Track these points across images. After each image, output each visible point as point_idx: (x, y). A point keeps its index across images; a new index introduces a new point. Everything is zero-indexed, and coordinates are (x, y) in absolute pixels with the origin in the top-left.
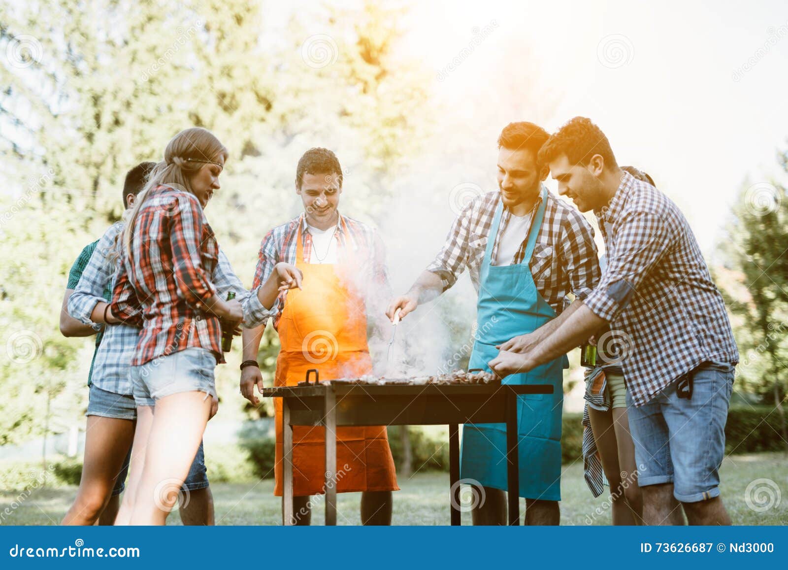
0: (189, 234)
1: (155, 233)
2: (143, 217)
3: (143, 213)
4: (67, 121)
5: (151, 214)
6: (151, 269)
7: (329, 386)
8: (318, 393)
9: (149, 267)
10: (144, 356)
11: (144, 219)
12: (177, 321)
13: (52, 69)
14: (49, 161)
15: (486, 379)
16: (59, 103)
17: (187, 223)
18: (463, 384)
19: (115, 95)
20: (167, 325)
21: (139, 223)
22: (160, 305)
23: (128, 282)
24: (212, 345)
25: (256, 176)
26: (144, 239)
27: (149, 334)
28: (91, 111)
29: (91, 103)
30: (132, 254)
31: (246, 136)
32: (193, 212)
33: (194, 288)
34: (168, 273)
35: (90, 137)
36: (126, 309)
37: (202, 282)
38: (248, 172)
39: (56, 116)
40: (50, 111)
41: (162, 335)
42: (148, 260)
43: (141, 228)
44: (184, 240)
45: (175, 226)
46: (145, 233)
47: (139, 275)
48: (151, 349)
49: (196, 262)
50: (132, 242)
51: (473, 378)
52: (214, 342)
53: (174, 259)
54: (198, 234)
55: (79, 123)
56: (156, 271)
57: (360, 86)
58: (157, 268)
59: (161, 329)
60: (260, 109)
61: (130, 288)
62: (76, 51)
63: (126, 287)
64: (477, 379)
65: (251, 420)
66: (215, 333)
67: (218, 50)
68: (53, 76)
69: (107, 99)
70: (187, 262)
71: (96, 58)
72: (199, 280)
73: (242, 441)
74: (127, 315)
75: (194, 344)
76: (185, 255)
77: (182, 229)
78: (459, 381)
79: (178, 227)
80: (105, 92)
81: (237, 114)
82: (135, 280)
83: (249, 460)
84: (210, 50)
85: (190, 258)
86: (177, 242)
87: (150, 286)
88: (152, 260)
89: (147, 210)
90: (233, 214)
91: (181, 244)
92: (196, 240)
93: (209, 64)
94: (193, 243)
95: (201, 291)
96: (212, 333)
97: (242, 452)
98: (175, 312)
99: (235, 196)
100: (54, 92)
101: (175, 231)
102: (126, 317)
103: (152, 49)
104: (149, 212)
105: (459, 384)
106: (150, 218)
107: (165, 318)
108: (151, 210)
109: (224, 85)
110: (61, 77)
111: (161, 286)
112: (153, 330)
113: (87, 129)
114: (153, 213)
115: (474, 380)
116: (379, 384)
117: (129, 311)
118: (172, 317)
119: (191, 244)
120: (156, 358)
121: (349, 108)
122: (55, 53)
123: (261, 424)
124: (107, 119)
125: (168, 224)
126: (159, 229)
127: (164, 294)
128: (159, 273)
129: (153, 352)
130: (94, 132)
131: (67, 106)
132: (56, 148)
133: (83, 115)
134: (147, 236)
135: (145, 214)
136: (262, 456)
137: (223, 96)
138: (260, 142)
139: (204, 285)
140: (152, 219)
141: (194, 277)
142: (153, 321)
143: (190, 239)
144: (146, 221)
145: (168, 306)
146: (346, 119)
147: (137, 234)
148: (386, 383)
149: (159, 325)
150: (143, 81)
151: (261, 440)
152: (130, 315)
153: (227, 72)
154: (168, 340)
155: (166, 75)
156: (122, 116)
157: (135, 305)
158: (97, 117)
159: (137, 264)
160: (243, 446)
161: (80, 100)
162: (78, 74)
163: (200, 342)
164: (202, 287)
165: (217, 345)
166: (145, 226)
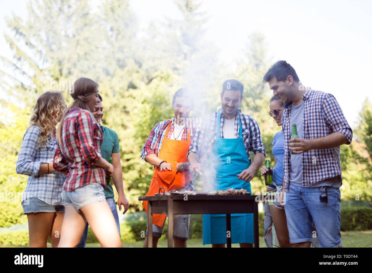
0: (87, 130)
1: (71, 130)
2: (65, 123)
3: (65, 121)
4: (46, 73)
5: (69, 122)
6: (72, 147)
7: (170, 196)
8: (165, 199)
9: (70, 146)
10: (71, 187)
11: (66, 124)
12: (84, 171)
13: (40, 48)
14: (38, 91)
15: (244, 193)
16: (43, 64)
17: (86, 125)
18: (232, 195)
19: (69, 61)
20: (80, 173)
21: (64, 126)
22: (77, 163)
23: (61, 153)
24: (101, 181)
25: (134, 98)
26: (67, 133)
27: (72, 177)
28: (58, 68)
29: (58, 64)
30: (62, 141)
31: (130, 79)
32: (88, 119)
33: (90, 156)
34: (79, 148)
35: (57, 79)
36: (60, 165)
37: (94, 153)
38: (131, 96)
39: (41, 70)
40: (39, 68)
41: (78, 178)
42: (69, 143)
43: (65, 128)
44: (85, 133)
45: (80, 126)
46: (67, 130)
47: (66, 150)
48: (73, 185)
49: (90, 143)
50: (61, 135)
51: (238, 192)
52: (102, 180)
53: (80, 142)
54: (91, 129)
55: (52, 73)
56: (74, 148)
57: (183, 56)
58: (74, 146)
59: (77, 175)
60: (136, 67)
61: (62, 155)
62: (51, 40)
63: (60, 155)
64: (239, 193)
65: (131, 213)
66: (102, 176)
67: (117, 39)
68: (40, 52)
69: (65, 62)
70: (87, 144)
71: (60, 43)
72: (92, 152)
73: (127, 223)
74: (61, 168)
75: (93, 181)
76: (85, 140)
77: (83, 128)
78: (231, 193)
79: (81, 127)
80: (64, 59)
81: (126, 69)
82: (64, 152)
83: (130, 231)
84: (113, 39)
85: (88, 142)
86: (81, 134)
87: (72, 155)
88: (72, 143)
89: (67, 120)
90: (124, 116)
91: (83, 135)
92: (90, 133)
93: (113, 46)
94: (89, 134)
95: (93, 158)
96: (101, 176)
97: (127, 228)
98: (83, 167)
99: (125, 107)
100: (40, 59)
101: (80, 129)
102: (60, 169)
103: (86, 39)
104: (68, 121)
105: (231, 195)
106: (69, 123)
107: (78, 169)
108: (69, 119)
109: (119, 55)
110: (44, 52)
111: (77, 154)
112: (74, 175)
113: (56, 76)
114: (70, 121)
115: (238, 193)
116: (193, 195)
117: (62, 166)
118: (82, 169)
119: (88, 135)
120: (76, 189)
121: (178, 66)
122: (41, 41)
123: (136, 215)
124: (65, 72)
125: (77, 126)
126: (73, 128)
127: (78, 158)
128: (75, 148)
129: (74, 186)
130: (59, 78)
131: (47, 66)
132: (41, 85)
133: (54, 70)
134: (68, 132)
135: (66, 122)
136: (137, 230)
137: (119, 60)
138: (137, 82)
139: (95, 155)
140: (70, 124)
141: (90, 151)
142: (74, 170)
143: (88, 133)
144: (67, 125)
145: (80, 164)
146: (176, 71)
147: (64, 131)
148: (197, 194)
149: (76, 173)
150: (82, 53)
151: (136, 222)
152: (63, 168)
153: (121, 49)
154: (81, 180)
155: (92, 51)
156: (72, 70)
157: (64, 163)
158: (61, 71)
159: (65, 145)
160: (128, 225)
161: (52, 63)
162: (52, 50)
163: (96, 180)
164: (94, 155)
165: (103, 181)
166: (67, 127)
